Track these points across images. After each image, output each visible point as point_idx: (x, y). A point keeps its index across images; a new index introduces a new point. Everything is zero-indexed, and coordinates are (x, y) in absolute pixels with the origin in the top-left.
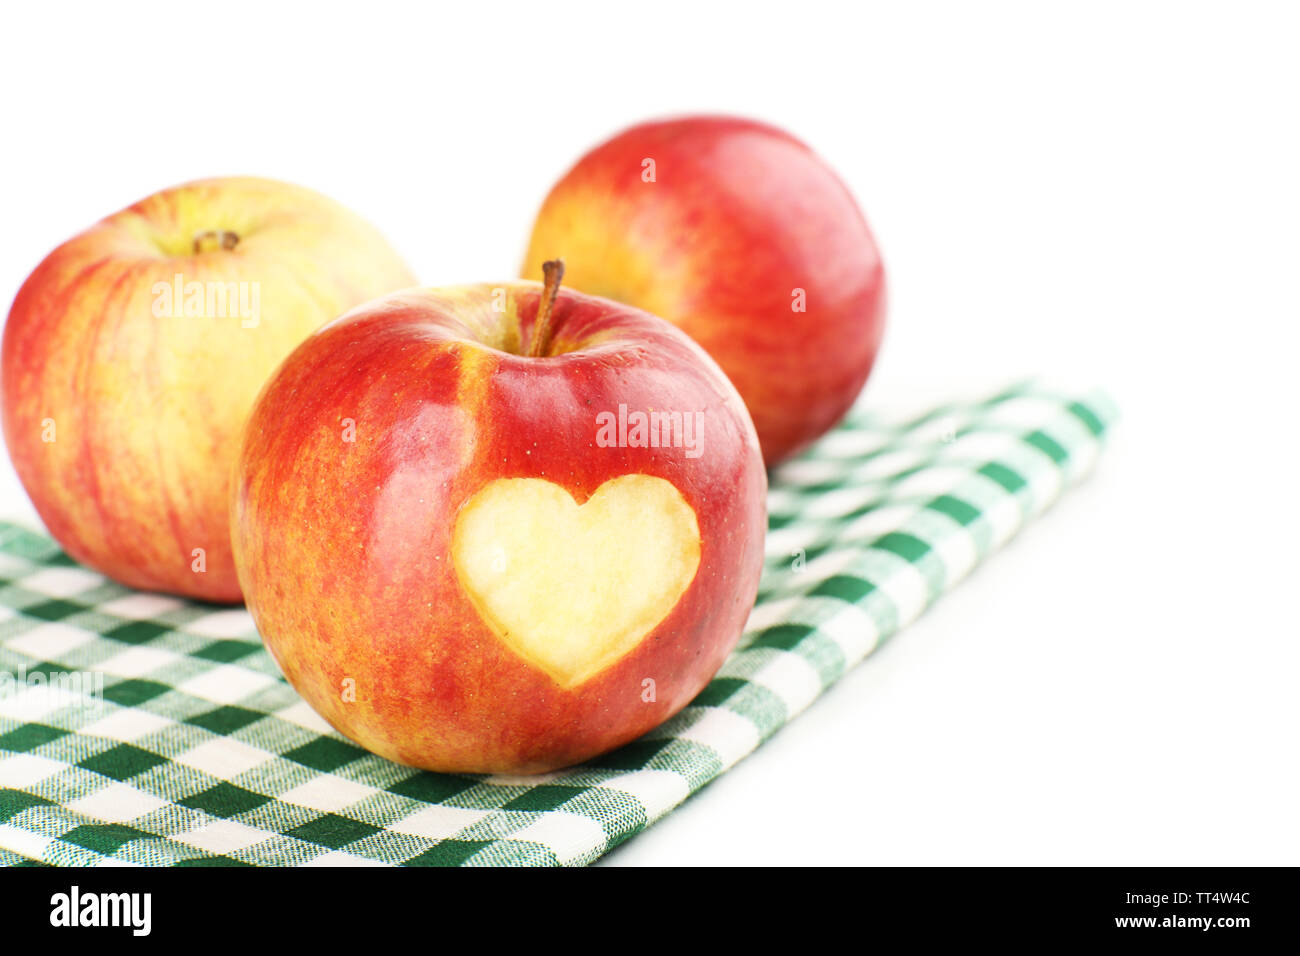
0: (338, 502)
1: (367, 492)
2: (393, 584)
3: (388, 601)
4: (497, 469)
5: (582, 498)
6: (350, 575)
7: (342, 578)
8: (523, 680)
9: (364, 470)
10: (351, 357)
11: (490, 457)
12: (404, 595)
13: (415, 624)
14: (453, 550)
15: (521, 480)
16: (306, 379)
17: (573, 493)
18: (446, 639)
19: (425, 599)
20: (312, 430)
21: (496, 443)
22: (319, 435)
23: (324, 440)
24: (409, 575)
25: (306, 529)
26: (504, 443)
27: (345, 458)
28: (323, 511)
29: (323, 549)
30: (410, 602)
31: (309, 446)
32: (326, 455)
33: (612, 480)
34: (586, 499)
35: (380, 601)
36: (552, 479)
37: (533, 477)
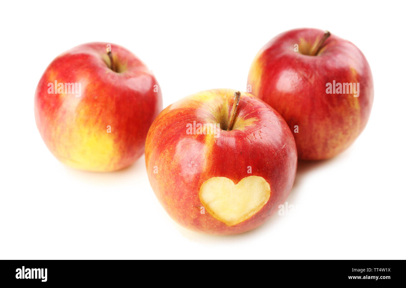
0: (169, 173)
1: (177, 173)
2: (183, 199)
3: (181, 202)
4: (212, 174)
5: (236, 183)
6: (172, 193)
7: (170, 193)
8: (218, 224)
9: (177, 167)
10: (176, 128)
11: (211, 170)
12: (186, 202)
13: (188, 209)
14: (199, 194)
15: (219, 177)
16: (164, 130)
17: (234, 181)
18: (197, 214)
19: (191, 204)
20: (164, 149)
21: (213, 166)
22: (166, 152)
23: (167, 154)
24: (187, 198)
25: (161, 177)
26: (215, 167)
27: (172, 162)
28: (166, 174)
29: (165, 184)
30: (187, 204)
31: (163, 154)
32: (167, 159)
33: (245, 178)
34: (237, 183)
35: (179, 202)
36: (228, 177)
37: (223, 177)
